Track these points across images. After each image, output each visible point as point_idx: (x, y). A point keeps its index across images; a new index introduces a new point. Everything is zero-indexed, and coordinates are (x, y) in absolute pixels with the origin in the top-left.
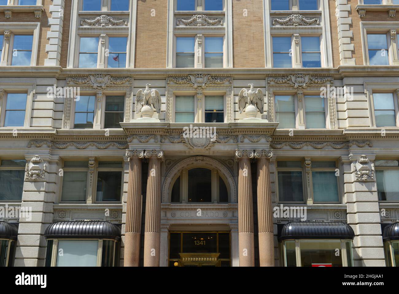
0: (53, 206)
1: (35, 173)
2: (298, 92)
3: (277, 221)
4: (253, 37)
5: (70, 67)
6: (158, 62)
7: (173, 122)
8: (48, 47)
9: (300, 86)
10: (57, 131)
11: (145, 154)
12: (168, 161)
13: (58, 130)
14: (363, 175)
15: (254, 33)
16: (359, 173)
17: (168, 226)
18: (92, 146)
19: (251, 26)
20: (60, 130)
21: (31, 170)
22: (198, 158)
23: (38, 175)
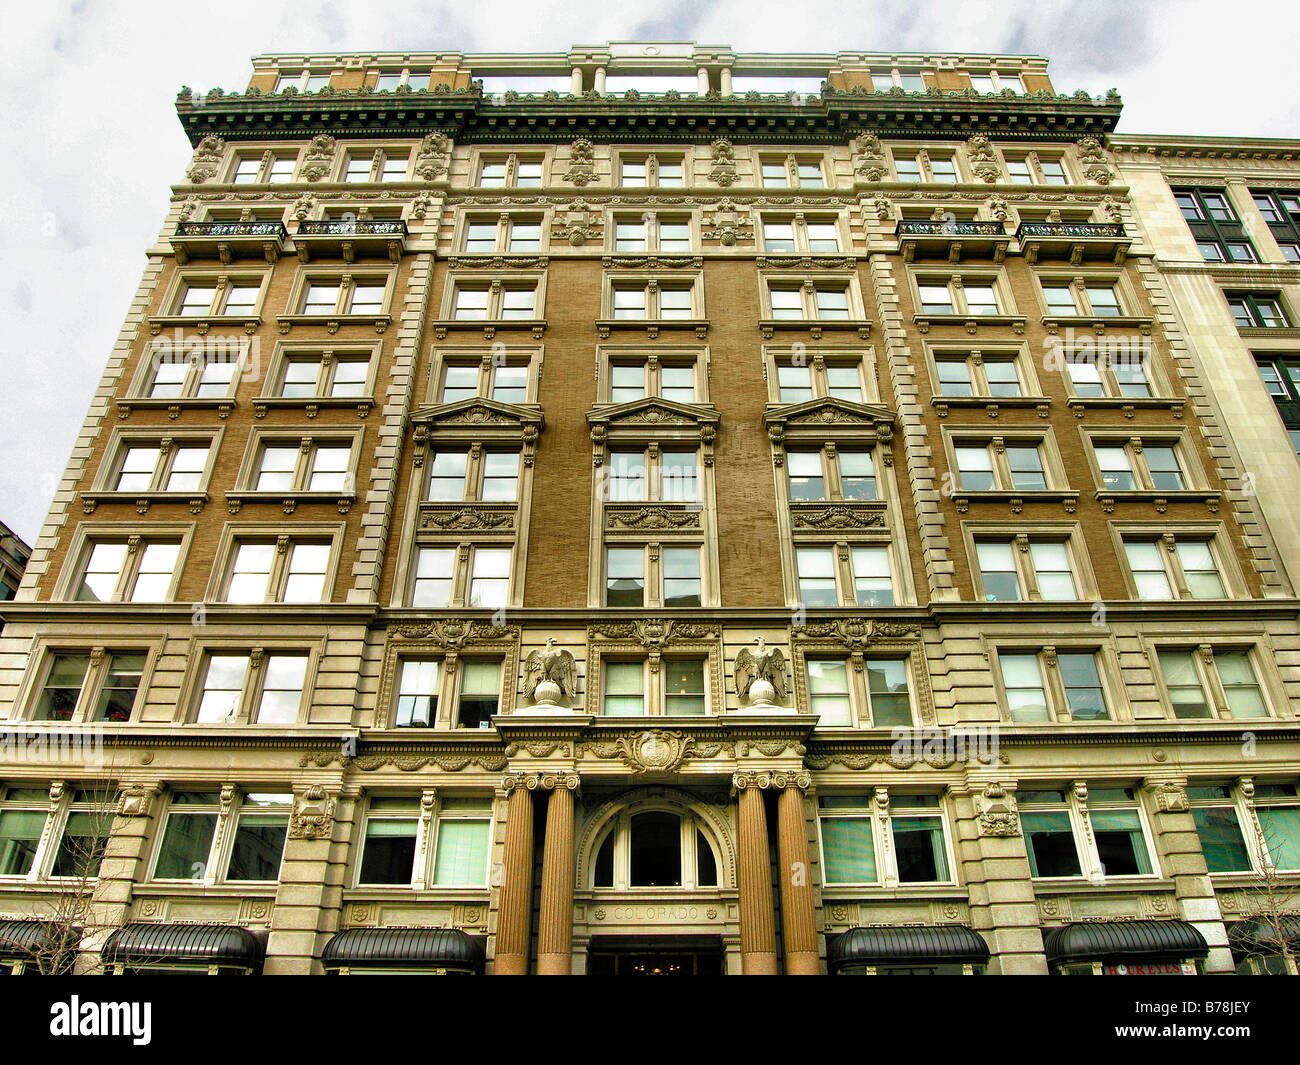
0: (343, 894)
1: (310, 822)
2: (853, 654)
3: (824, 927)
4: (759, 548)
5: (396, 604)
6: (571, 596)
7: (587, 712)
8: (357, 568)
9: (857, 642)
10: (361, 732)
11: (542, 782)
12: (589, 797)
13: (363, 730)
14: (995, 823)
15: (759, 541)
16: (986, 818)
17: (588, 941)
18: (432, 765)
19: (753, 527)
20: (367, 730)
21: (302, 815)
22: (653, 790)
23: (315, 825)
